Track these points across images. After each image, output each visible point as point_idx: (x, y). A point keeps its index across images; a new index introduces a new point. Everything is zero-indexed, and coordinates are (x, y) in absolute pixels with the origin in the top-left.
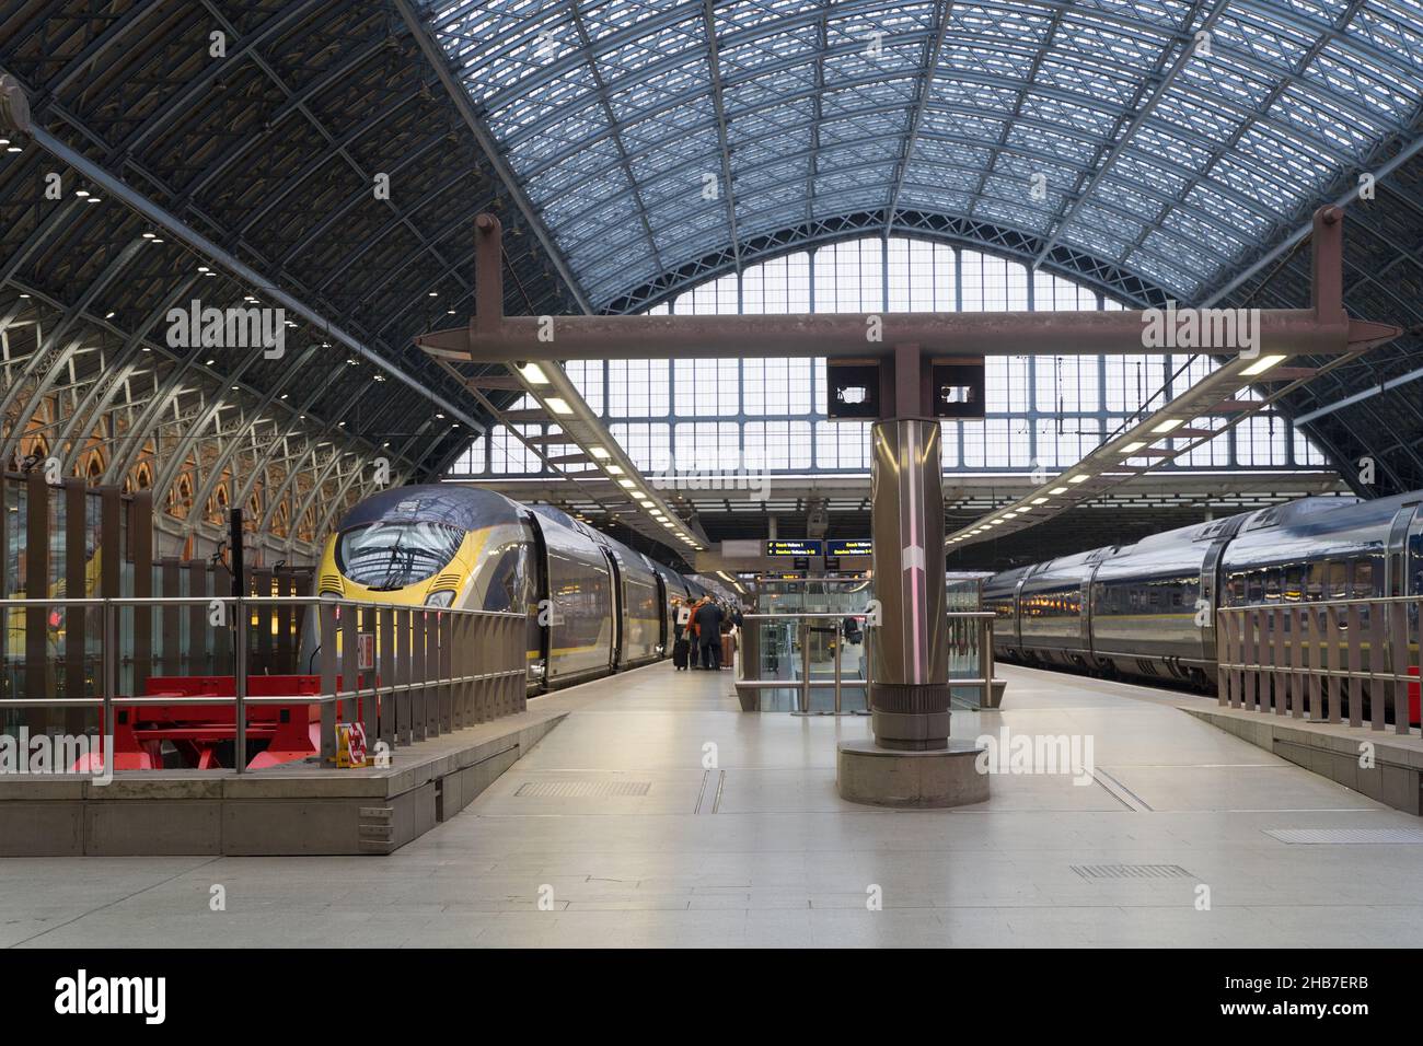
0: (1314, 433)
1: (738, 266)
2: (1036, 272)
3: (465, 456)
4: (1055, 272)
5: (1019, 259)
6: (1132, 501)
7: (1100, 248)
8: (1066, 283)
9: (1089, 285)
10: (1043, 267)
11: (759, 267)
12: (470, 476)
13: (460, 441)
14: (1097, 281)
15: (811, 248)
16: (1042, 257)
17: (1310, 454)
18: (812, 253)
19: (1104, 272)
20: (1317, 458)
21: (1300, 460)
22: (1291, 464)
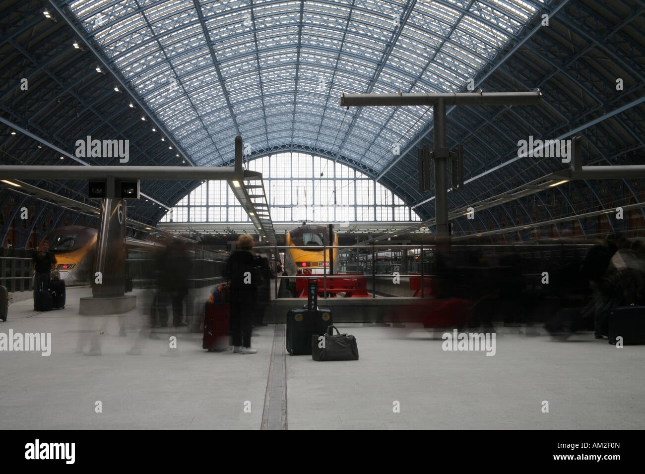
0: (417, 211)
1: (247, 160)
2: (336, 163)
3: (165, 217)
4: (342, 163)
5: (331, 159)
6: (374, 231)
7: (354, 156)
8: (345, 166)
9: (352, 167)
10: (338, 161)
11: (254, 161)
12: (166, 223)
13: (163, 212)
14: (353, 166)
15: (270, 155)
16: (337, 159)
17: (416, 218)
18: (270, 156)
19: (356, 163)
20: (418, 219)
21: (413, 219)
22: (410, 220)
